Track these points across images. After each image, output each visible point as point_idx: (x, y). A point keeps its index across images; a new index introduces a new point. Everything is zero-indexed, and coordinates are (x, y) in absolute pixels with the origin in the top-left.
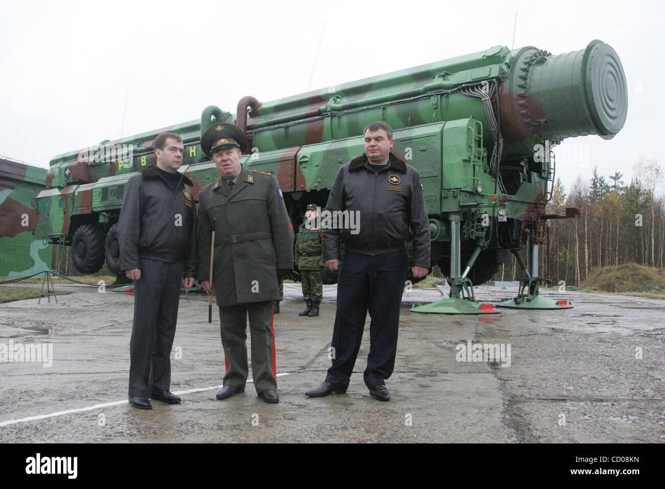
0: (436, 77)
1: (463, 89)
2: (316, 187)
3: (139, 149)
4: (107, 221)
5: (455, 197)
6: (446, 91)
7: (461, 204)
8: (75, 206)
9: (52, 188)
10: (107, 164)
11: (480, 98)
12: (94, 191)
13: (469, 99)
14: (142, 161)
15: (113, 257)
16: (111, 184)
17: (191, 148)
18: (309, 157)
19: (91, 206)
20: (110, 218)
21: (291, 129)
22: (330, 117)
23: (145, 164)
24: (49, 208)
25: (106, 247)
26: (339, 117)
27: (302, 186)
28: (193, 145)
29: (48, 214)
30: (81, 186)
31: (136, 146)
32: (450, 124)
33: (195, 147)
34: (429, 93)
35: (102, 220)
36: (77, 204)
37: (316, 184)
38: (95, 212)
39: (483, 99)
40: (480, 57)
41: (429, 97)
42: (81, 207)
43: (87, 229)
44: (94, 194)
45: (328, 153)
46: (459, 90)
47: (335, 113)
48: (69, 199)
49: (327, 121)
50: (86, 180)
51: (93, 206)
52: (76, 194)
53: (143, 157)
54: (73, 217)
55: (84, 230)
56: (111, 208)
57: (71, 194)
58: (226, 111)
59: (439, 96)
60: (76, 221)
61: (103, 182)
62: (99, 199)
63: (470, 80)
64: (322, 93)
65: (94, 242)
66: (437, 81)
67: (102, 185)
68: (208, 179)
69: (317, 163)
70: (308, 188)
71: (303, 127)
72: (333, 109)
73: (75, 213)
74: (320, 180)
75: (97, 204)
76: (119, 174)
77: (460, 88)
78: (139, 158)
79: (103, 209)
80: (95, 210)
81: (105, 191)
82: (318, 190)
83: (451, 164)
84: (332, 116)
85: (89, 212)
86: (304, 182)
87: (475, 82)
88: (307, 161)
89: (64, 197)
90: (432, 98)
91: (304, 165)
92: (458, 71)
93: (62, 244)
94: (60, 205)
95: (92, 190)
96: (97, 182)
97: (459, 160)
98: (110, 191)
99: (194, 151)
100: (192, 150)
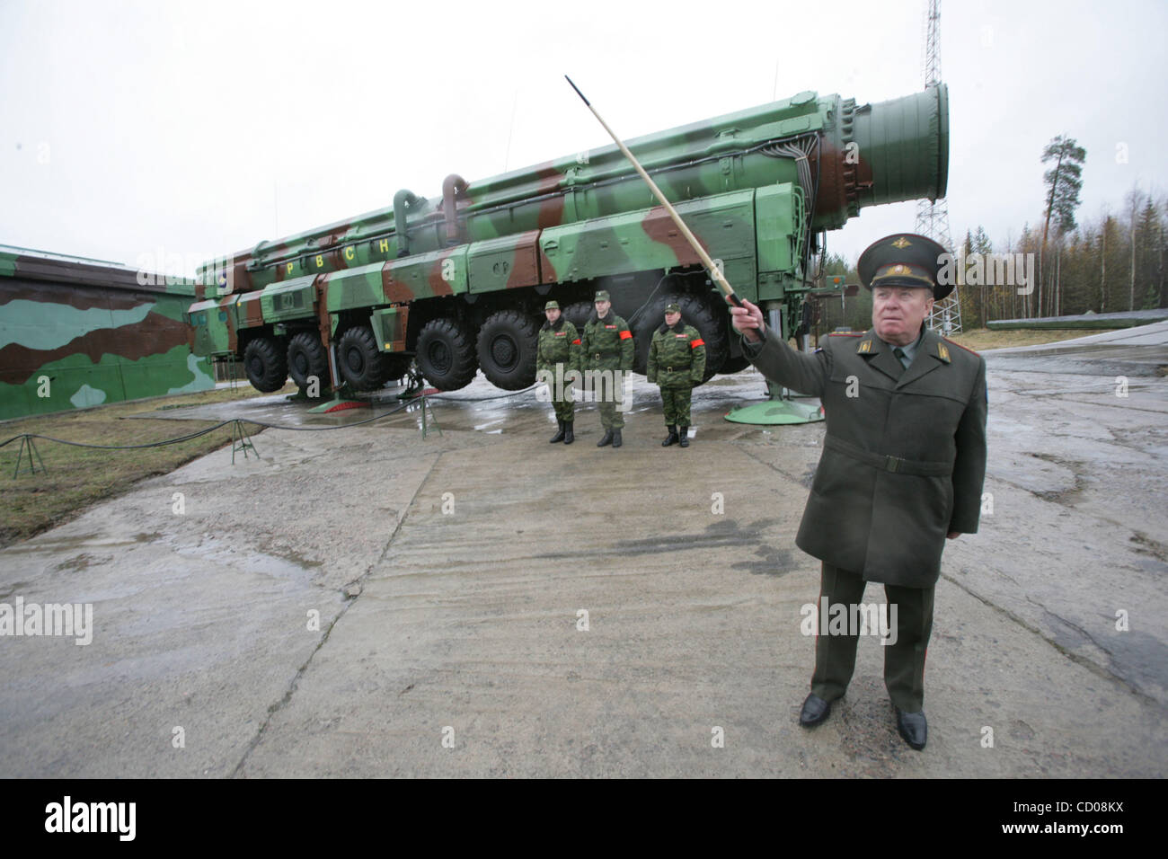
0: (722, 135)
1: (768, 147)
2: (571, 277)
3: (311, 247)
4: (284, 333)
5: (778, 282)
6: (741, 152)
7: (787, 289)
8: (240, 318)
9: (205, 300)
10: (272, 268)
11: (794, 158)
12: (262, 300)
13: (773, 160)
14: (318, 261)
15: (301, 373)
16: (285, 290)
17: (381, 242)
18: (558, 241)
19: (262, 317)
20: (288, 330)
21: (517, 212)
22: (572, 194)
23: (322, 264)
24: (206, 322)
25: (289, 361)
26: (586, 192)
27: (551, 277)
28: (383, 238)
29: (207, 330)
30: (243, 295)
31: (306, 244)
32: (763, 192)
33: (386, 240)
34: (718, 156)
35: (277, 332)
36: (243, 315)
37: (570, 275)
38: (268, 324)
39: (797, 160)
40: (786, 105)
41: (716, 160)
42: (248, 319)
43: (260, 343)
44: (262, 304)
45: (584, 236)
46: (762, 149)
47: (581, 186)
48: (231, 311)
49: (569, 198)
50: (248, 287)
51: (264, 318)
52: (239, 305)
53: (317, 257)
54: (240, 332)
55: (256, 344)
56: (289, 318)
57: (231, 305)
58: (421, 196)
59: (731, 158)
60: (245, 336)
61: (272, 289)
62: (271, 309)
63: (779, 135)
64: (555, 165)
65: (273, 358)
66: (724, 140)
67: (272, 293)
68: (415, 277)
69: (570, 248)
70: (560, 279)
71: (534, 208)
72: (577, 183)
73: (241, 327)
74: (575, 269)
75: (269, 314)
76: (291, 278)
77: (764, 146)
78: (312, 258)
79: (279, 320)
80: (267, 322)
81: (277, 299)
82: (575, 280)
83: (770, 241)
84: (576, 191)
85: (261, 324)
86: (552, 272)
87: (786, 137)
88: (556, 247)
89: (224, 309)
90: (722, 161)
91: (551, 252)
92: (759, 124)
93: (231, 361)
94: (220, 319)
95: (259, 299)
96: (263, 288)
97: (782, 236)
98: (283, 300)
99: (386, 245)
100: (383, 245)
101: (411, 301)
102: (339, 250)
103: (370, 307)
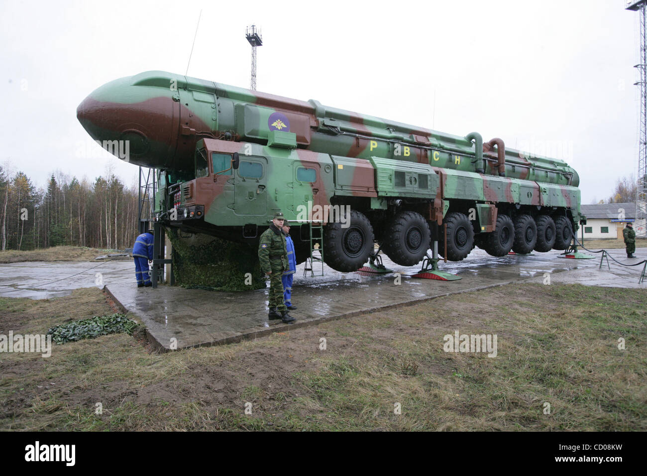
0: (556, 165)
1: (566, 174)
4: (385, 208)
14: (406, 151)
17: (456, 157)
19: (375, 187)
23: (408, 155)
28: (458, 155)
29: (261, 186)
33: (461, 157)
35: (376, 206)
36: (344, 181)
42: (352, 187)
44: (379, 175)
45: (550, 189)
51: (380, 190)
52: (340, 167)
53: (405, 147)
56: (411, 196)
57: (327, 164)
62: (390, 183)
71: (520, 169)
73: (340, 193)
75: (386, 187)
81: (399, 175)
86: (543, 201)
95: (375, 169)
98: (407, 178)
99: (459, 160)
100: (457, 159)
101: (496, 202)
102: (426, 150)
103: (474, 201)
